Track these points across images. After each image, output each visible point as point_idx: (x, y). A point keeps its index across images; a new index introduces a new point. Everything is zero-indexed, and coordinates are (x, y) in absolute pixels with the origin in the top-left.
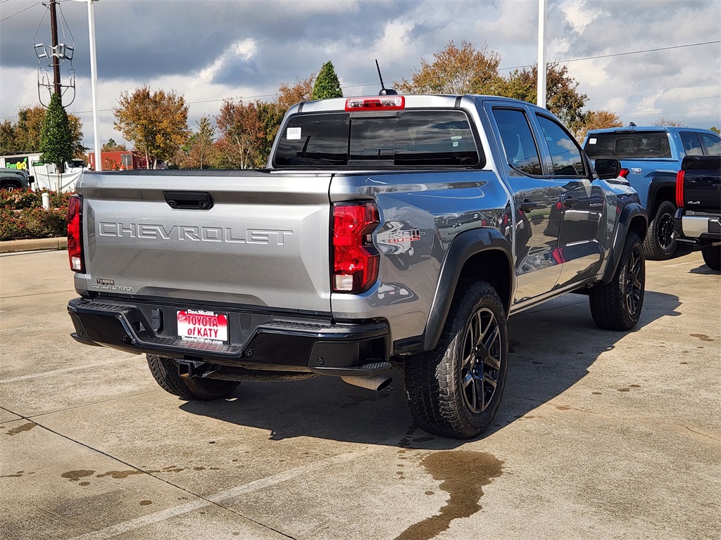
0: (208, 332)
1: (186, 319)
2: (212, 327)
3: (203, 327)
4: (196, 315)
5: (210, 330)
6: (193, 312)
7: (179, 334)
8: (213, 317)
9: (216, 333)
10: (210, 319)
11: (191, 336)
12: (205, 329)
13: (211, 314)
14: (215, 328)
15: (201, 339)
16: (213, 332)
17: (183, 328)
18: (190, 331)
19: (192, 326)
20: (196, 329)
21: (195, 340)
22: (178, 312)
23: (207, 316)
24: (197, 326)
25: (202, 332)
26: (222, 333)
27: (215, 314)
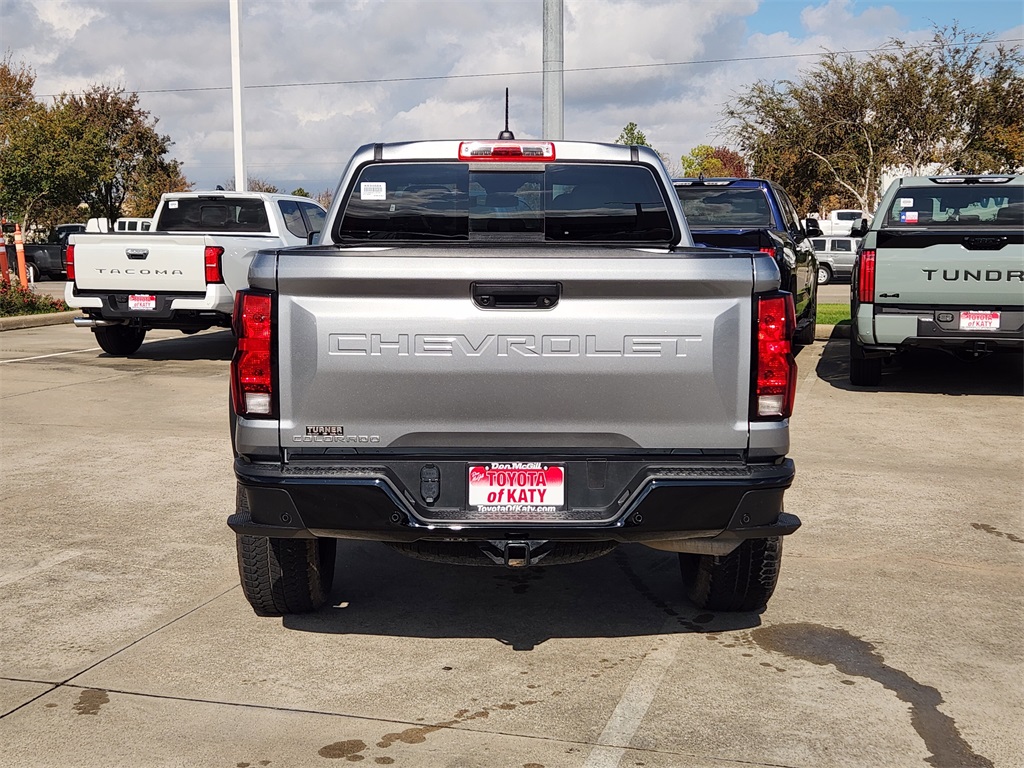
0: (528, 494)
1: (485, 477)
2: (534, 487)
3: (519, 489)
4: (507, 470)
5: (532, 491)
6: (502, 467)
7: (472, 502)
8: (537, 471)
9: (542, 495)
10: (532, 475)
11: (496, 503)
12: (523, 491)
13: (537, 466)
14: (541, 487)
15: (516, 507)
16: (536, 494)
17: (479, 493)
18: (491, 497)
19: (496, 489)
20: (506, 492)
21: (503, 509)
22: (471, 469)
23: (526, 471)
24: (507, 487)
25: (517, 496)
26: (555, 494)
27: (542, 466)
